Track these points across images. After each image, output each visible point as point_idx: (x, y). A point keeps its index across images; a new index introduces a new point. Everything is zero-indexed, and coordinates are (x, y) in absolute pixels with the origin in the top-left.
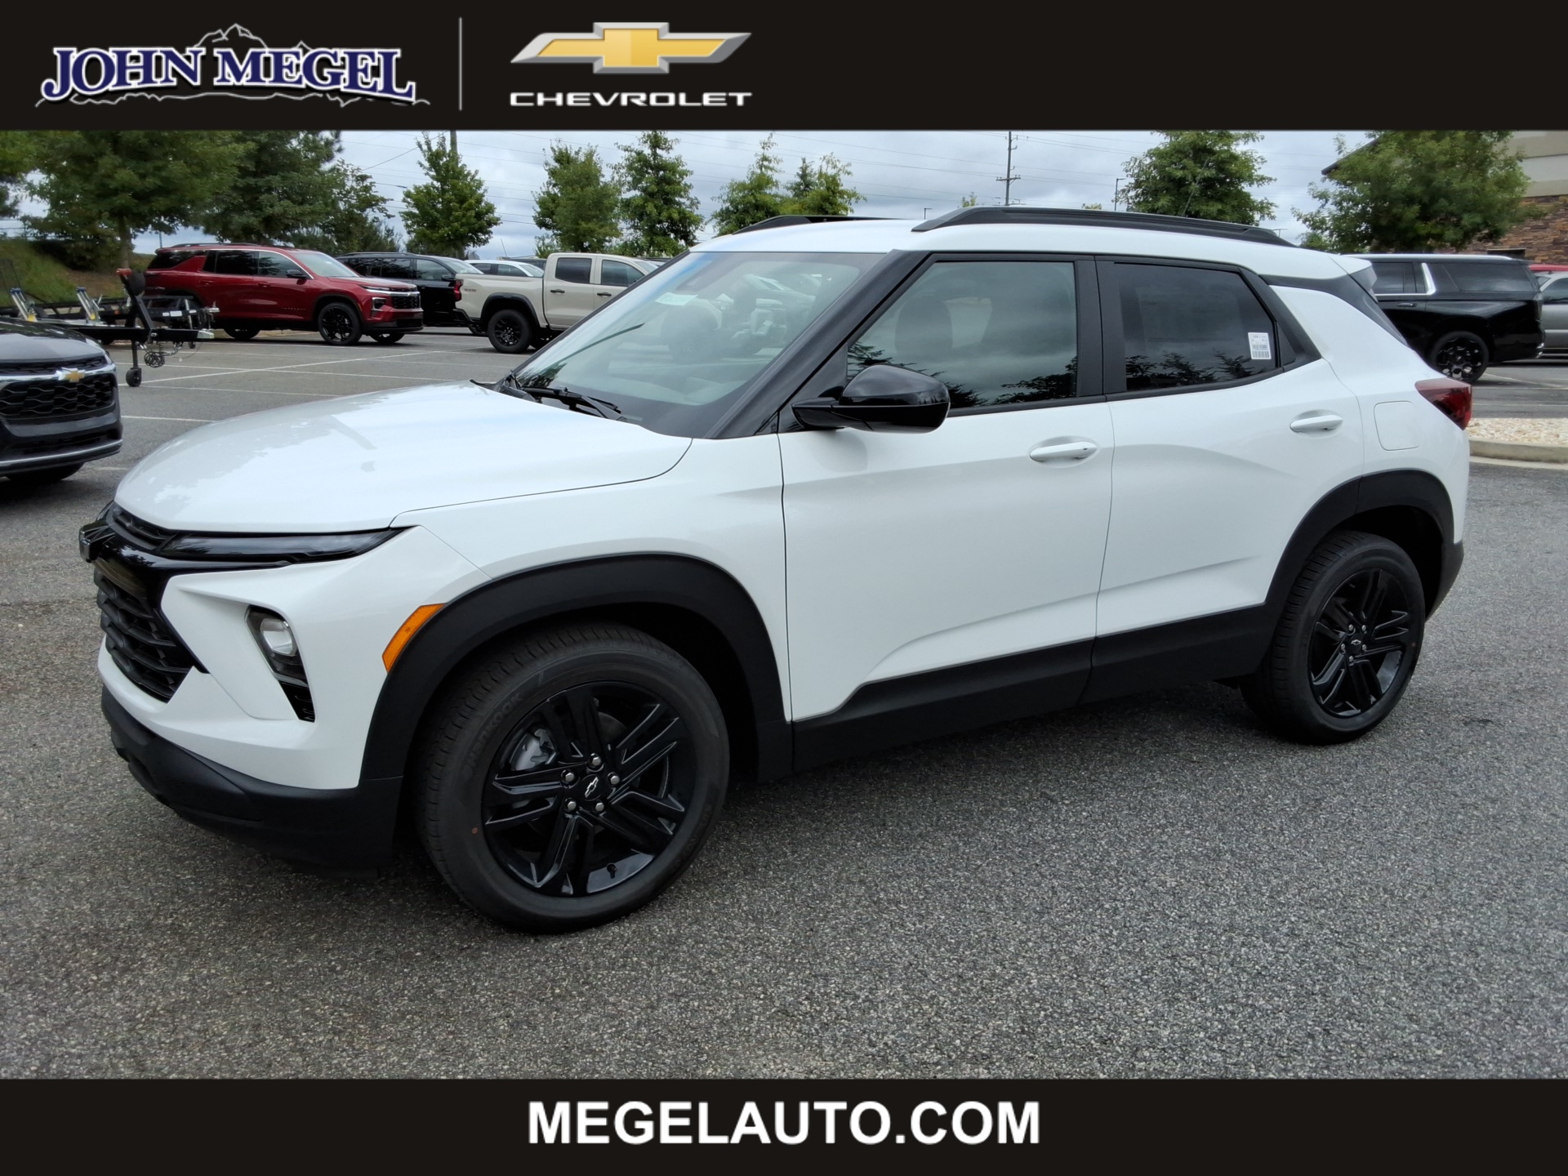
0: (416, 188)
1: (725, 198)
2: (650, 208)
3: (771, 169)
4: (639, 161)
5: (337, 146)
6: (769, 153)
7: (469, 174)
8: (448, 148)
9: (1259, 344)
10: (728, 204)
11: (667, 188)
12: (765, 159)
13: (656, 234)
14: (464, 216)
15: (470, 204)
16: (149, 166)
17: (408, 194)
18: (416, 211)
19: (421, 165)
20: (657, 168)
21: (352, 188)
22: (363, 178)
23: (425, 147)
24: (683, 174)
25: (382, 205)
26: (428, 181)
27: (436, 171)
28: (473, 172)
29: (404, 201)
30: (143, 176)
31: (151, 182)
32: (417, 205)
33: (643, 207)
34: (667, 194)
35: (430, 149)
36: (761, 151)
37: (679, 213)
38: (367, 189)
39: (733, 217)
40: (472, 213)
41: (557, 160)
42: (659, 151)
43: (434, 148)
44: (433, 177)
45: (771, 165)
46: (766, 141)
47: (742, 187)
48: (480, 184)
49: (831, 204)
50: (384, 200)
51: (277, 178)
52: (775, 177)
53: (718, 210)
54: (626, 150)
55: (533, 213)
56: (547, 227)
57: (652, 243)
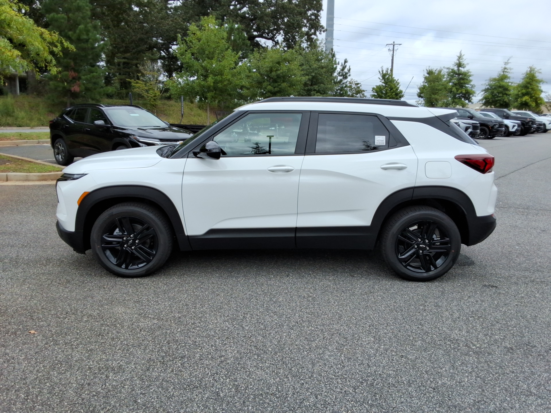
0: (376, 86)
1: (487, 84)
2: (454, 89)
3: (507, 72)
4: (452, 72)
5: (349, 74)
6: (507, 66)
7: (395, 80)
8: (389, 72)
9: (380, 140)
10: (488, 87)
11: (462, 81)
12: (505, 68)
13: (455, 98)
14: (391, 95)
15: (394, 91)
16: (276, 84)
17: (373, 89)
18: (376, 94)
19: (379, 78)
20: (459, 74)
21: (354, 88)
22: (358, 84)
23: (381, 73)
24: (470, 76)
25: (363, 93)
26: (381, 83)
27: (384, 80)
28: (397, 80)
29: (372, 91)
30: (274, 88)
31: (276, 89)
32: (376, 92)
33: (451, 89)
34: (462, 84)
35: (383, 73)
36: (504, 66)
37: (466, 91)
38: (358, 87)
39: (490, 91)
40: (394, 93)
41: (428, 74)
42: (460, 68)
43: (384, 72)
44: (383, 82)
45: (508, 71)
46: (506, 61)
47: (495, 80)
48: (398, 84)
49: (531, 85)
50: (364, 91)
51: (317, 86)
52: (509, 75)
53: (484, 89)
54: (448, 69)
55: (417, 93)
56: (422, 97)
57: (453, 102)
